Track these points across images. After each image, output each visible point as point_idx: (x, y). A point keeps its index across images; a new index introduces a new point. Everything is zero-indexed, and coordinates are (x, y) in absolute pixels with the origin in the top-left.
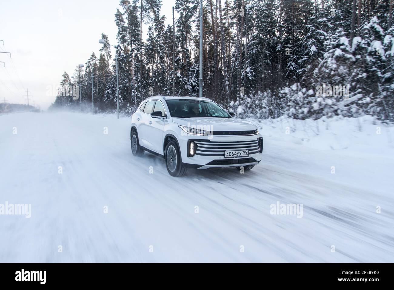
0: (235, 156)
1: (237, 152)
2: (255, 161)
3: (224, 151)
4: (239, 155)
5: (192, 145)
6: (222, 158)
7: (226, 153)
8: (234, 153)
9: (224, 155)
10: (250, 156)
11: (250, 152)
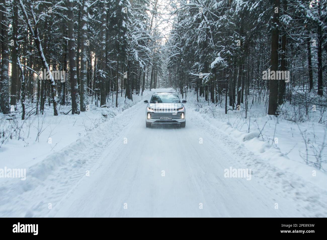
0: (165, 119)
1: (166, 118)
2: (177, 122)
3: (160, 117)
4: (167, 119)
5: (149, 114)
6: (159, 120)
7: (161, 118)
8: (164, 118)
9: (160, 119)
10: (173, 120)
11: (173, 118)
